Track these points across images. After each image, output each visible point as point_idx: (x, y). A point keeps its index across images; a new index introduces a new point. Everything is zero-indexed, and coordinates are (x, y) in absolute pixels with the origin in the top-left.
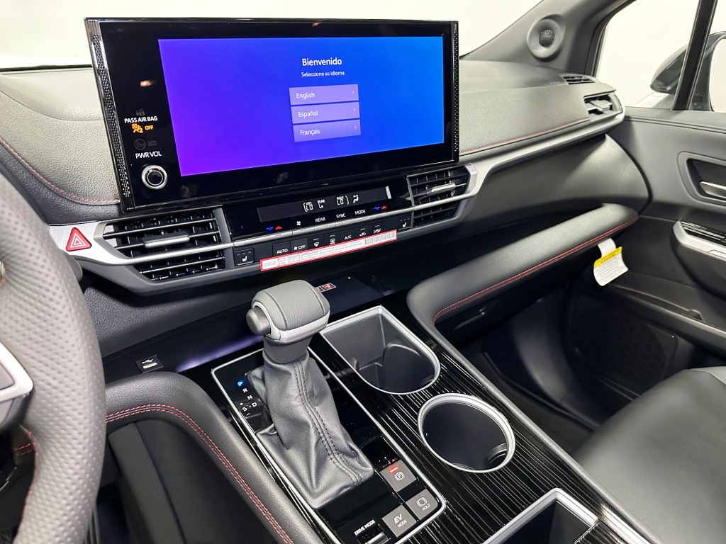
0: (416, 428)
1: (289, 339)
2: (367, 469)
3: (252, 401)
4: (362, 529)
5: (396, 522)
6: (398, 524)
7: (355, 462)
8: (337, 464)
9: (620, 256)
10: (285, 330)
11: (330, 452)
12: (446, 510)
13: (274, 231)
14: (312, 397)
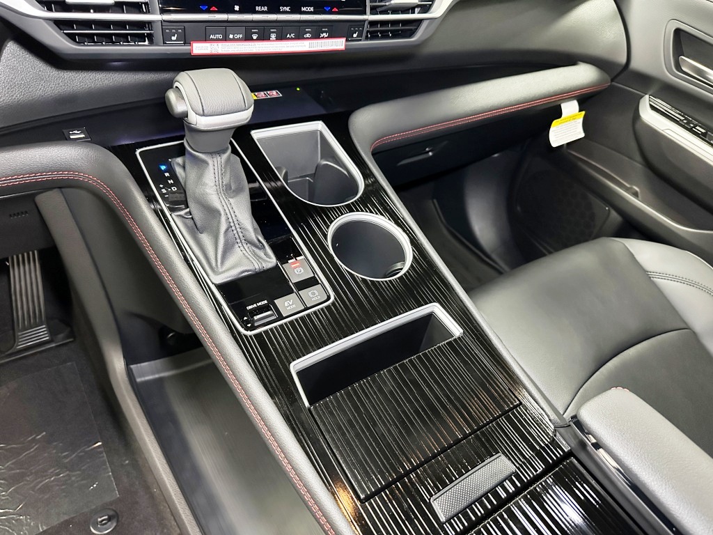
0: (325, 236)
1: (206, 126)
2: (270, 261)
3: (172, 185)
4: (255, 305)
5: (286, 305)
6: (288, 307)
7: (261, 253)
8: (245, 252)
9: (581, 120)
10: (201, 116)
11: (239, 241)
12: (333, 304)
13: (208, 11)
14: (229, 190)
